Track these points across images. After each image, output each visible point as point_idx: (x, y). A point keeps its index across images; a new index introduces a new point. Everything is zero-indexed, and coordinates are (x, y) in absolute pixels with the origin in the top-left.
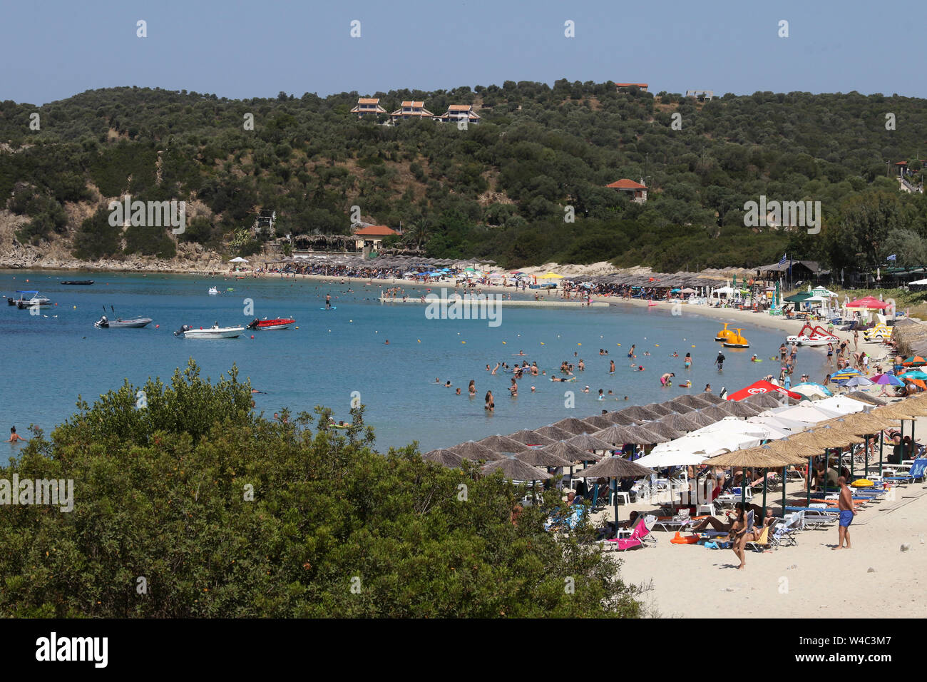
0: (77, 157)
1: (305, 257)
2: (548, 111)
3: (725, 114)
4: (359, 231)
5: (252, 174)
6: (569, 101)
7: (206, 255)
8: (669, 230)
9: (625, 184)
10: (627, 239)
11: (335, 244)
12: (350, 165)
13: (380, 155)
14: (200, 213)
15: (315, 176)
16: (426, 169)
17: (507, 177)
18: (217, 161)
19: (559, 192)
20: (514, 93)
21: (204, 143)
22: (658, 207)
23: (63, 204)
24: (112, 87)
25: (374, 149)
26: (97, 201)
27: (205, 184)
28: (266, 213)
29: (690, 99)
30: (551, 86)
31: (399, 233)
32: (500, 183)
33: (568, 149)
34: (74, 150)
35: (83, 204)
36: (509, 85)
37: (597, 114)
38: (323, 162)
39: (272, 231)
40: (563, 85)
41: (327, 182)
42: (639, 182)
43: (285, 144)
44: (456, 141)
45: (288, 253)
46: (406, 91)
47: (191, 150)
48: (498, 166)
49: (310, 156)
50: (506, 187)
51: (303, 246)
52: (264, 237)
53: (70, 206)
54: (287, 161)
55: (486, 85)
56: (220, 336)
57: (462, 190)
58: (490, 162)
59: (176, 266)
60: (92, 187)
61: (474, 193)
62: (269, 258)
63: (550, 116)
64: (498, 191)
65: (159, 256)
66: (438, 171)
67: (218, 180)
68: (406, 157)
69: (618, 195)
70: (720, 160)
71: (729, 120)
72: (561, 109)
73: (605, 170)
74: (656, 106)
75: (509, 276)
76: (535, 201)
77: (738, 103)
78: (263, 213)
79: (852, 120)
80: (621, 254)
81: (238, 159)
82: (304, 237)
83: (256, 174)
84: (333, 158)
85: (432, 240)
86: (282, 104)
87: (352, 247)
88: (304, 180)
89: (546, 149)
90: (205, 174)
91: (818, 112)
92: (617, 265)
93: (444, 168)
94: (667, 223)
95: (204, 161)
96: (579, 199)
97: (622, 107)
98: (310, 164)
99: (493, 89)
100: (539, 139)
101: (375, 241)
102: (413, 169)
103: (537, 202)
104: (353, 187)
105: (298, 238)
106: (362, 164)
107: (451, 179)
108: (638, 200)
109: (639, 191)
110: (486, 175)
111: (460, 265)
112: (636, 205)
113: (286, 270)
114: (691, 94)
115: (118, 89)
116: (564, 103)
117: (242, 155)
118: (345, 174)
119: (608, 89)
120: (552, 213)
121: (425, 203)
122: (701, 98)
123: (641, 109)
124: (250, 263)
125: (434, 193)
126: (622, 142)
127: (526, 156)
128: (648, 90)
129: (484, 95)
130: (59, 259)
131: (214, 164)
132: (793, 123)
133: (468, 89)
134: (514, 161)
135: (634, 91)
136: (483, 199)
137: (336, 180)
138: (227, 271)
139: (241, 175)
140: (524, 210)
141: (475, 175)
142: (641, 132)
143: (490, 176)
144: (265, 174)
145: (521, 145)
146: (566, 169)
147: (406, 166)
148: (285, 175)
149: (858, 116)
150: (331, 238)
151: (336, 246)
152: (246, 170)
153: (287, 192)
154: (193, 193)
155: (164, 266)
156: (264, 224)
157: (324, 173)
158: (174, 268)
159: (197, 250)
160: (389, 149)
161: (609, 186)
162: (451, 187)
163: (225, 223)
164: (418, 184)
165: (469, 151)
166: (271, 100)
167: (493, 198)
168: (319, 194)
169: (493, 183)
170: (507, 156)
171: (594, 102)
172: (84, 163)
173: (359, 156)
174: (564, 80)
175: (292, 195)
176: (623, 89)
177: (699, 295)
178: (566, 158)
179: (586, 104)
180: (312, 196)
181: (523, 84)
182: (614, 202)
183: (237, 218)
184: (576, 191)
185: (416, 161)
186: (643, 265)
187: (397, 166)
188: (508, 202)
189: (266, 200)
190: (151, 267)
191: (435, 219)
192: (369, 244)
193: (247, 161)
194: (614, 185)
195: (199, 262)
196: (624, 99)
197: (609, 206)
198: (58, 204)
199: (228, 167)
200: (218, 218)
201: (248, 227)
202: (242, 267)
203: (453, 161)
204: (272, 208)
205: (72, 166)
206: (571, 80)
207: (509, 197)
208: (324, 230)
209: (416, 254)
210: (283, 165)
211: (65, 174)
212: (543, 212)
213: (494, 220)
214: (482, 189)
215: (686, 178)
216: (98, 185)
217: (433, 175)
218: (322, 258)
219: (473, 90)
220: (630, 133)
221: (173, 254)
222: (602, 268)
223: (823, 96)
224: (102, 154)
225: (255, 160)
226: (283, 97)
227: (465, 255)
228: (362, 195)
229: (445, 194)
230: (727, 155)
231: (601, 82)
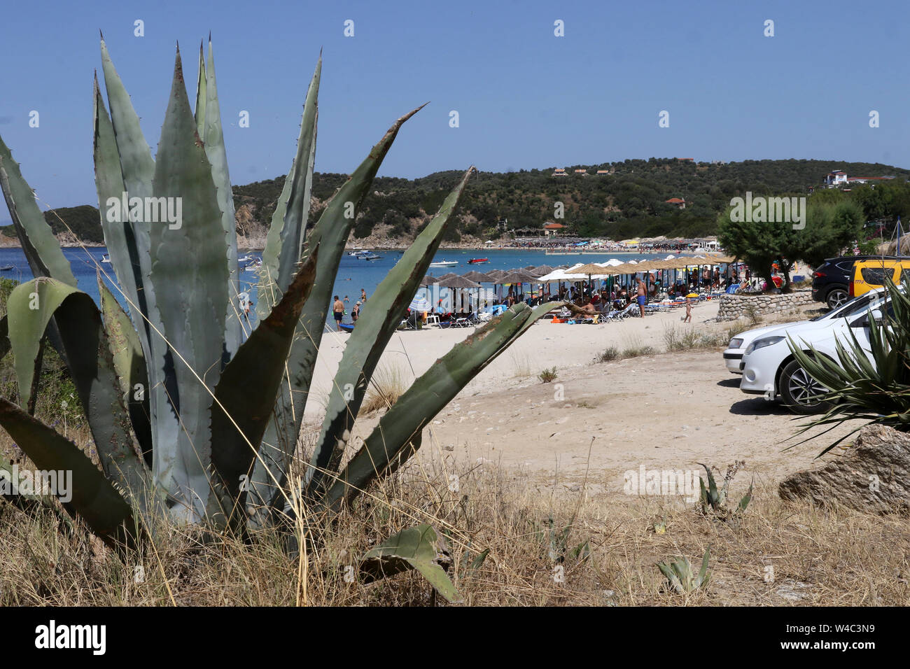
0: (415, 197)
1: (520, 239)
2: (646, 172)
3: (731, 171)
4: (547, 227)
5: (496, 201)
6: (656, 167)
7: (475, 240)
8: (694, 220)
9: (675, 200)
10: (673, 225)
11: (535, 233)
12: (543, 196)
13: (557, 191)
14: (471, 221)
15: (526, 202)
16: (579, 197)
17: (618, 199)
18: (480, 196)
19: (643, 205)
20: (630, 164)
21: (474, 188)
22: (691, 211)
23: (408, 219)
24: (446, 170)
25: (554, 188)
26: (424, 217)
27: (474, 208)
28: (503, 220)
29: (713, 164)
30: (647, 161)
31: (566, 227)
32: (615, 202)
33: (649, 185)
34: (414, 194)
35: (418, 219)
36: (627, 161)
37: (669, 173)
38: (530, 195)
39: (506, 228)
40: (653, 160)
41: (532, 204)
42: (681, 199)
43: (512, 187)
44: (593, 183)
45: (513, 238)
46: (579, 166)
47: (467, 192)
48: (614, 194)
49: (524, 192)
50: (617, 204)
51: (520, 234)
52: (502, 231)
53: (412, 220)
54: (512, 195)
55: (617, 162)
56: (444, 266)
57: (596, 206)
58: (610, 193)
59: (462, 246)
60: (422, 211)
61: (601, 207)
62: (504, 241)
63: (646, 175)
64: (614, 206)
65: (453, 242)
66: (584, 197)
67: (480, 205)
68: (569, 191)
69: (671, 206)
70: (721, 188)
71: (732, 174)
72: (652, 171)
73: (665, 195)
74: (698, 168)
75: (616, 244)
76: (631, 209)
77: (737, 165)
78: (501, 220)
79: (792, 172)
80: (670, 232)
81: (489, 195)
82: (520, 230)
83: (498, 201)
84: (535, 193)
85: (582, 229)
86: (522, 174)
87: (543, 234)
88: (521, 204)
89: (637, 186)
90: (473, 202)
91: (775, 169)
92: (668, 237)
93: (588, 196)
94: (692, 217)
95: (473, 196)
96: (653, 208)
97: (681, 169)
98: (524, 196)
99: (620, 163)
100: (633, 181)
101: (554, 231)
102: (573, 197)
103: (632, 210)
104: (544, 206)
105: (518, 230)
106: (548, 196)
107: (591, 201)
108: (681, 208)
109: (681, 204)
110: (608, 198)
111: (594, 240)
112: (679, 210)
113: (511, 246)
114: (714, 162)
115: (448, 171)
116: (653, 169)
117: (491, 193)
118: (540, 200)
119: (674, 162)
120: (639, 215)
121: (578, 212)
122: (719, 164)
123: (690, 170)
124: (495, 243)
125: (583, 208)
126: (681, 185)
127: (627, 189)
128: (694, 161)
129: (616, 166)
130: (407, 244)
131: (478, 198)
132: (763, 174)
133: (608, 164)
134: (621, 192)
135: (687, 162)
136: (606, 210)
137: (536, 203)
138: (485, 247)
139: (490, 202)
140: (626, 214)
141: (602, 199)
142: (690, 181)
143: (610, 199)
144: (502, 202)
145: (625, 184)
146: (646, 195)
147: (569, 196)
148: (512, 201)
149: (794, 170)
150: (533, 230)
151: (535, 234)
152: (493, 200)
153: (512, 209)
154: (469, 212)
155: (455, 246)
156: (501, 225)
157: (530, 200)
158: (460, 247)
159: (470, 238)
160: (561, 188)
161: (667, 202)
162: (591, 205)
163: (483, 225)
164: (575, 204)
165: (600, 188)
166: (517, 173)
167: (611, 209)
168: (528, 210)
169: (611, 202)
170: (618, 189)
171: (668, 167)
172: (418, 200)
173: (547, 191)
174: (653, 158)
175: (515, 211)
176: (682, 161)
177: (701, 247)
178: (647, 189)
179: (664, 168)
180: (524, 211)
181: (634, 161)
182: (668, 209)
183: (489, 223)
184: (651, 205)
185: (574, 193)
186: (680, 237)
187: (565, 196)
188: (619, 211)
189: (502, 214)
190: (449, 247)
191: (582, 220)
192: (551, 232)
193: (494, 196)
194: (669, 201)
195: (472, 244)
196: (682, 166)
197: (667, 211)
198: (406, 219)
199: (485, 199)
200: (480, 223)
201: (494, 227)
202: (490, 245)
203: (592, 192)
204: (506, 217)
205: (413, 201)
206: (657, 158)
207: (619, 208)
208: (530, 226)
209: (574, 236)
210: (510, 197)
211: (409, 205)
212: (634, 215)
213: (611, 220)
214: (606, 205)
215: (705, 196)
216: (424, 210)
217: (582, 200)
218: (528, 240)
219: (610, 165)
220: (684, 181)
221: (459, 241)
222: (661, 238)
223: (777, 161)
224: (426, 195)
225: (497, 195)
226: (522, 171)
227: (596, 235)
228: (548, 209)
229: (588, 208)
230: (725, 186)
231: (671, 158)
